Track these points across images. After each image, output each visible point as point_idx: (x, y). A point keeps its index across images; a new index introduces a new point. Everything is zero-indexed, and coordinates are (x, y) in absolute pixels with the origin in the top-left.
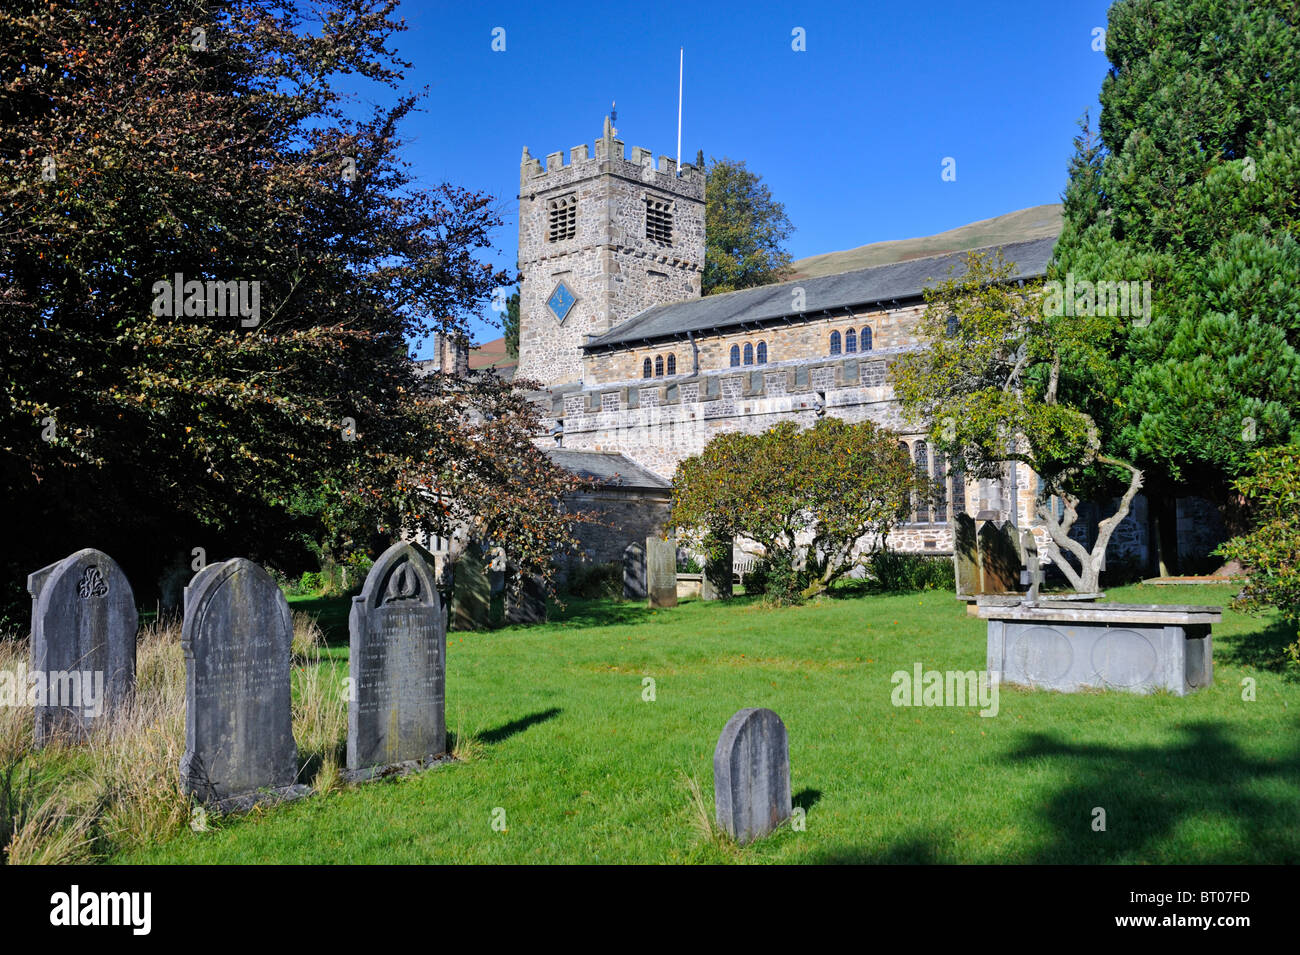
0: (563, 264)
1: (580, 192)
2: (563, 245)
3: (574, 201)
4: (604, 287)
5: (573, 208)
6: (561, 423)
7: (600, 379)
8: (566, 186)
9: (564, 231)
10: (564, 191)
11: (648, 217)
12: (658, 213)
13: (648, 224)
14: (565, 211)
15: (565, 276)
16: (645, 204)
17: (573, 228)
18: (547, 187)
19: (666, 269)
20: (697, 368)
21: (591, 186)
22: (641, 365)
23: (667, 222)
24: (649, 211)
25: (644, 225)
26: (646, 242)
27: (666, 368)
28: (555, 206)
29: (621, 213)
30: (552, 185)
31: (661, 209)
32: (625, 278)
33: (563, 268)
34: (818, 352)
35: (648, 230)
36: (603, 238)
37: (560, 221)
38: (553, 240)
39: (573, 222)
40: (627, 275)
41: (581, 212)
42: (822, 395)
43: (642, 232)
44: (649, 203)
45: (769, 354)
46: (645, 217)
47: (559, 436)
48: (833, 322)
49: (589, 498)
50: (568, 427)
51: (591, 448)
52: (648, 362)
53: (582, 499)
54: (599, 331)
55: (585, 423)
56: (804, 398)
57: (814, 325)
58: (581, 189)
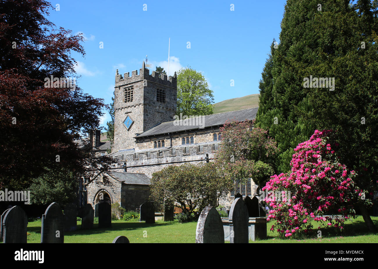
0: (129, 110)
1: (135, 86)
2: (129, 104)
3: (132, 89)
4: (142, 117)
5: (132, 91)
6: (125, 164)
7: (140, 148)
8: (130, 84)
9: (129, 99)
10: (129, 86)
11: (157, 94)
12: (161, 93)
13: (157, 96)
14: (129, 92)
15: (129, 114)
16: (156, 90)
17: (132, 98)
18: (124, 84)
19: (164, 111)
20: (171, 145)
21: (138, 84)
22: (153, 143)
23: (163, 96)
24: (158, 92)
25: (156, 97)
26: (156, 102)
27: (161, 145)
28: (126, 90)
29: (148, 93)
30: (126, 83)
31: (162, 91)
32: (149, 114)
33: (129, 111)
34: (210, 140)
35: (157, 98)
36: (142, 102)
37: (128, 95)
38: (126, 102)
39: (132, 96)
40: (150, 113)
41: (135, 92)
42: (207, 155)
43: (155, 99)
44: (158, 89)
45: (194, 141)
46: (156, 94)
47: (125, 168)
48: (215, 131)
49: (133, 189)
50: (128, 165)
51: (135, 172)
52: (155, 142)
53: (130, 189)
54: (140, 132)
55: (133, 163)
56: (202, 156)
57: (208, 131)
58: (135, 85)
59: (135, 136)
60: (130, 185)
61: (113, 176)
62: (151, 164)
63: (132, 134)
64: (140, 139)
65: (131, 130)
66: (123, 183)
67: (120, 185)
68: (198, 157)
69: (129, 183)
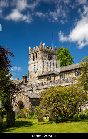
5: (37, 56)
6: (33, 88)
7: (40, 81)
8: (35, 52)
18: (33, 53)
20: (54, 79)
21: (39, 52)
22: (46, 79)
23: (51, 57)
27: (50, 79)
28: (34, 55)
31: (50, 55)
36: (41, 60)
42: (72, 83)
43: (47, 59)
44: (48, 55)
45: (65, 77)
46: (47, 57)
47: (32, 91)
48: (75, 71)
49: (35, 101)
50: (34, 89)
51: (37, 92)
52: (47, 78)
53: (33, 101)
54: (40, 74)
55: (36, 88)
56: (69, 83)
57: (72, 72)
58: (37, 53)
59: (38, 76)
60: (34, 99)
61: (25, 95)
62: (44, 88)
63: (37, 75)
64: (40, 77)
65: (37, 73)
66: (30, 98)
67: (28, 99)
68: (67, 84)
69: (33, 98)
